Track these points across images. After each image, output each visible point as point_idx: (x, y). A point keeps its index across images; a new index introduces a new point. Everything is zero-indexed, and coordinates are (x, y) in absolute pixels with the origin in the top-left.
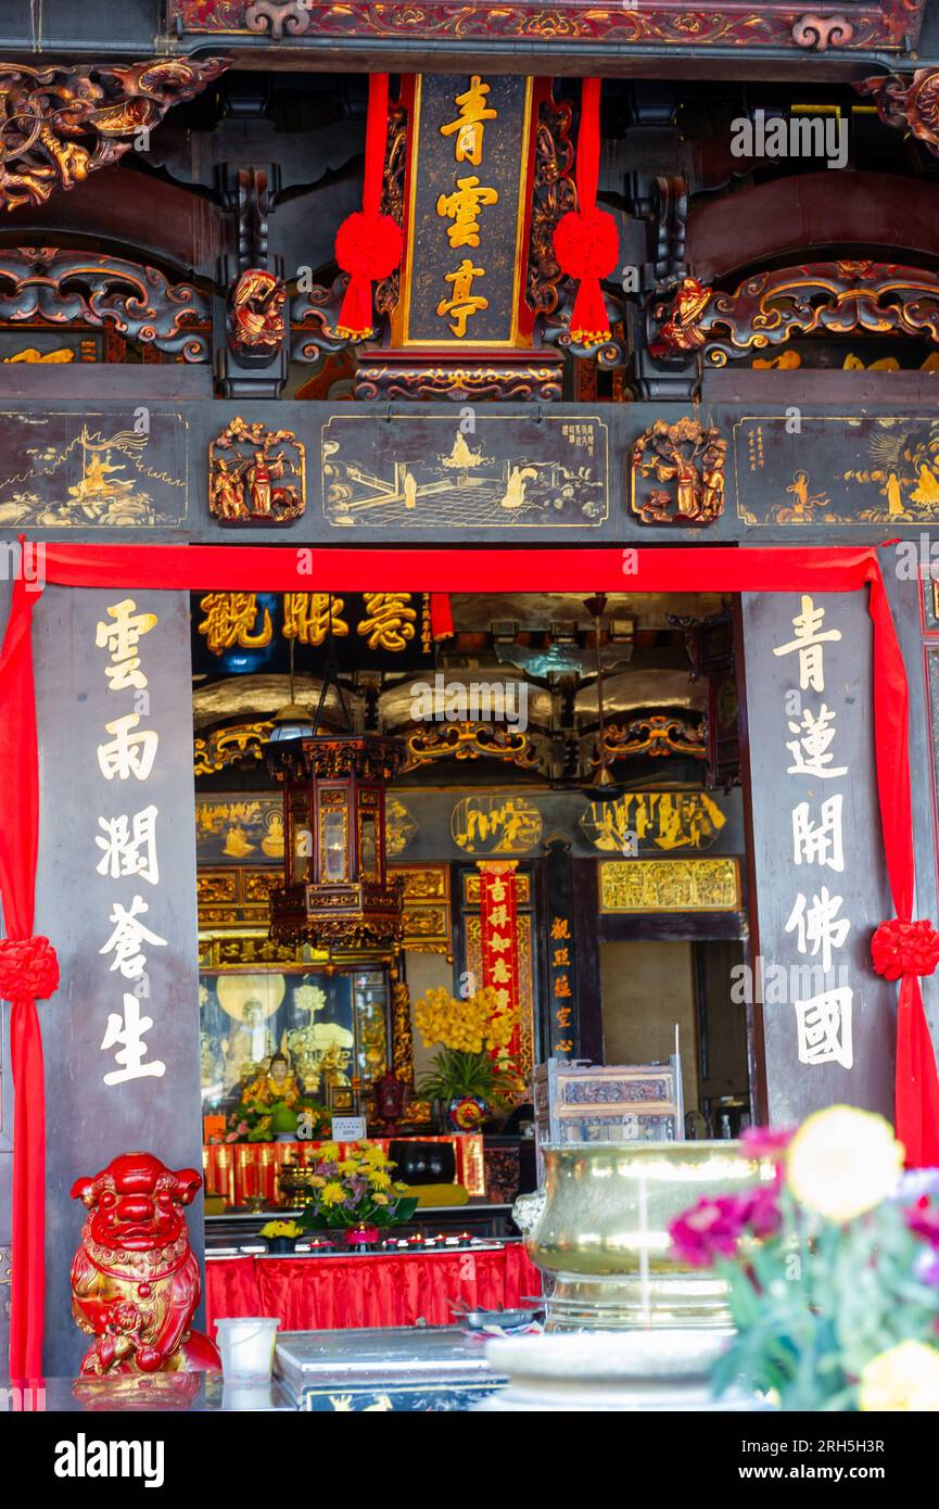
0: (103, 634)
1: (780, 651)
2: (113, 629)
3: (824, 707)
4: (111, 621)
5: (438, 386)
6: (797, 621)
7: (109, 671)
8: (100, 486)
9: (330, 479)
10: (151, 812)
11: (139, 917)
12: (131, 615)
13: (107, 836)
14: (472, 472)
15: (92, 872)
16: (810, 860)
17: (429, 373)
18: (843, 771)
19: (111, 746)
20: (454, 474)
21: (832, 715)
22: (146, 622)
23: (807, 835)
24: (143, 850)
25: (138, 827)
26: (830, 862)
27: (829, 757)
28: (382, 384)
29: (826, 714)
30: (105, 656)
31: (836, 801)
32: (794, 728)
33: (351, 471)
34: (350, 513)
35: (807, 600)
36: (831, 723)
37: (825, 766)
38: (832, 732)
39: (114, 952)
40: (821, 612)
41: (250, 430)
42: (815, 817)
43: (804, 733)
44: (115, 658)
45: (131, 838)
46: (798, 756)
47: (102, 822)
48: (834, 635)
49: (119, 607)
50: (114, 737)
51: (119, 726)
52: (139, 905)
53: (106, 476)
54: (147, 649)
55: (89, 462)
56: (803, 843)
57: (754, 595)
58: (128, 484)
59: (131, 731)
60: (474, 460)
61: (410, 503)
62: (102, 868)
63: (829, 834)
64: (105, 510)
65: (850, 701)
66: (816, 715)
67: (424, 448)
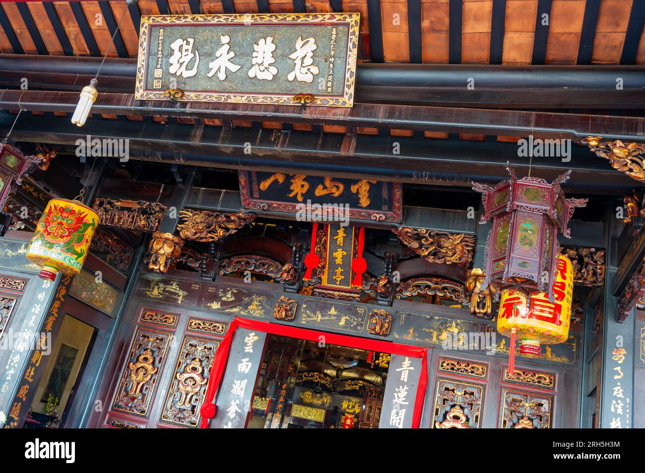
0: (247, 339)
1: (397, 370)
2: (249, 338)
3: (406, 386)
4: (249, 337)
5: (332, 295)
6: (403, 363)
7: (246, 348)
8: (255, 307)
9: (303, 313)
10: (246, 381)
11: (237, 405)
12: (254, 336)
13: (235, 384)
14: (334, 316)
15: (230, 392)
16: (394, 424)
17: (330, 292)
18: (407, 403)
19: (241, 364)
20: (330, 315)
21: (407, 388)
22: (256, 338)
23: (395, 418)
24: (242, 389)
25: (242, 384)
26: (399, 426)
27: (404, 399)
28: (320, 293)
29: (406, 388)
30: (246, 344)
31: (404, 411)
32: (397, 390)
33: (308, 311)
34: (305, 321)
35: (407, 358)
36: (407, 390)
37: (403, 401)
38: (407, 393)
39: (229, 411)
40: (410, 362)
41: (285, 299)
42: (397, 413)
43: (399, 392)
44: (248, 345)
45: (240, 386)
46: (396, 397)
47: (235, 381)
48: (412, 368)
49: (252, 334)
50: (243, 362)
51: (244, 360)
52: (238, 402)
53: (257, 305)
54: (255, 344)
55: (254, 301)
56: (393, 420)
57: (394, 355)
58: (260, 308)
59: (247, 362)
60: (335, 313)
61: (319, 321)
62: (232, 391)
63: (400, 419)
64: (254, 312)
65: (413, 386)
66: (403, 388)
67: (324, 309)
